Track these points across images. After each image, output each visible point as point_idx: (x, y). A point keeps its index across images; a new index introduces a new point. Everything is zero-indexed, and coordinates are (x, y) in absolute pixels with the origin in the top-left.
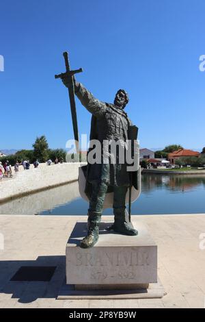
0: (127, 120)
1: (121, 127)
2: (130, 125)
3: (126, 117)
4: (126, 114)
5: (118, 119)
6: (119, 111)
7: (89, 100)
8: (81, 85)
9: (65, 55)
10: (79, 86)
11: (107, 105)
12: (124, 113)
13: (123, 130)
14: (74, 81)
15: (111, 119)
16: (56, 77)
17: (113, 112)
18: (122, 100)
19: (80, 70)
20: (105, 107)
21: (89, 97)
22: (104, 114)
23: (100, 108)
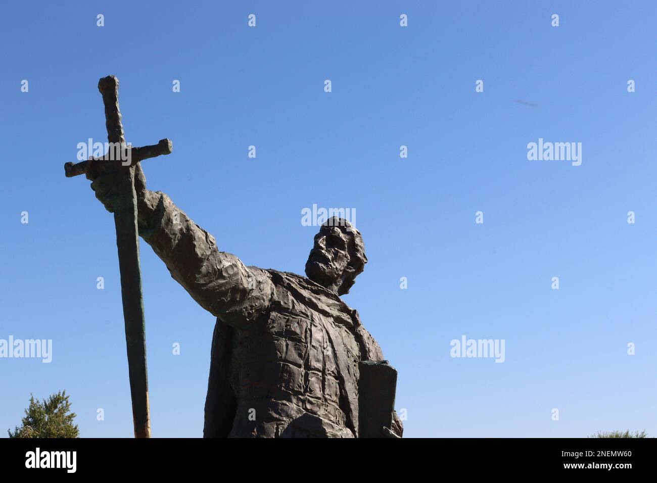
0: (359, 338)
1: (331, 367)
2: (373, 357)
3: (353, 327)
4: (353, 314)
5: (318, 335)
6: (323, 302)
7: (198, 261)
8: (167, 202)
9: (108, 87)
10: (161, 206)
11: (276, 278)
12: (344, 309)
13: (339, 377)
14: (140, 186)
15: (291, 335)
16: (72, 170)
17: (301, 307)
18: (337, 257)
19: (162, 148)
20: (268, 287)
21: (201, 249)
22: (263, 314)
23: (245, 293)
